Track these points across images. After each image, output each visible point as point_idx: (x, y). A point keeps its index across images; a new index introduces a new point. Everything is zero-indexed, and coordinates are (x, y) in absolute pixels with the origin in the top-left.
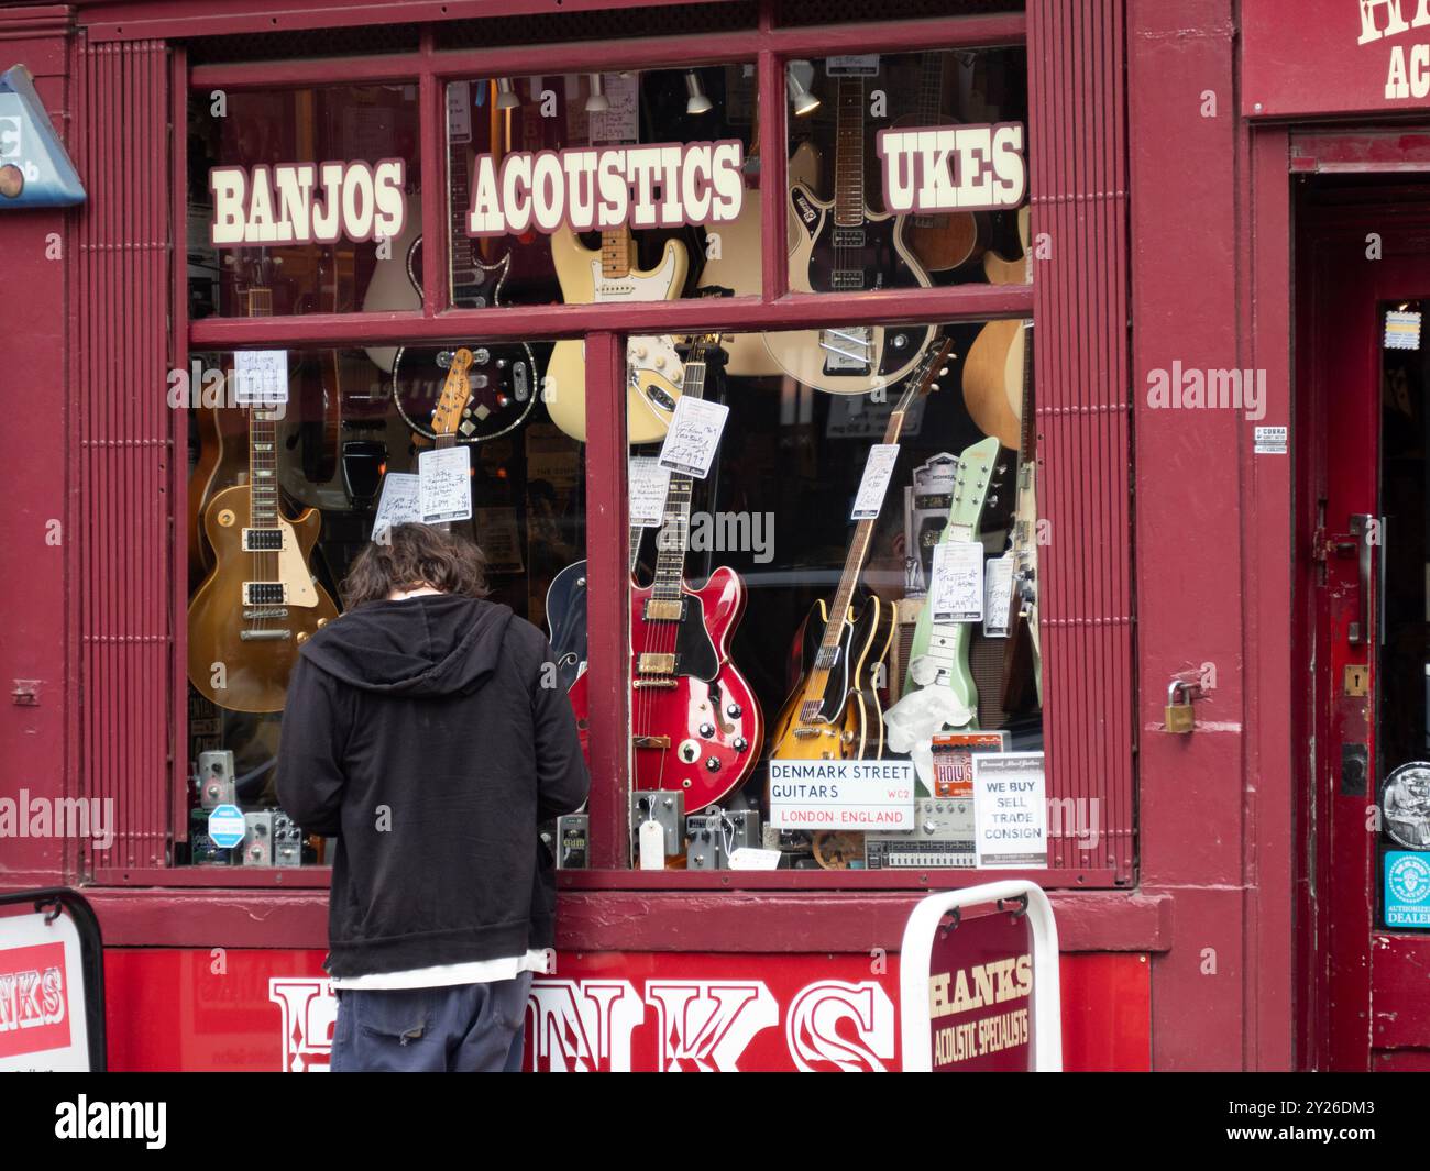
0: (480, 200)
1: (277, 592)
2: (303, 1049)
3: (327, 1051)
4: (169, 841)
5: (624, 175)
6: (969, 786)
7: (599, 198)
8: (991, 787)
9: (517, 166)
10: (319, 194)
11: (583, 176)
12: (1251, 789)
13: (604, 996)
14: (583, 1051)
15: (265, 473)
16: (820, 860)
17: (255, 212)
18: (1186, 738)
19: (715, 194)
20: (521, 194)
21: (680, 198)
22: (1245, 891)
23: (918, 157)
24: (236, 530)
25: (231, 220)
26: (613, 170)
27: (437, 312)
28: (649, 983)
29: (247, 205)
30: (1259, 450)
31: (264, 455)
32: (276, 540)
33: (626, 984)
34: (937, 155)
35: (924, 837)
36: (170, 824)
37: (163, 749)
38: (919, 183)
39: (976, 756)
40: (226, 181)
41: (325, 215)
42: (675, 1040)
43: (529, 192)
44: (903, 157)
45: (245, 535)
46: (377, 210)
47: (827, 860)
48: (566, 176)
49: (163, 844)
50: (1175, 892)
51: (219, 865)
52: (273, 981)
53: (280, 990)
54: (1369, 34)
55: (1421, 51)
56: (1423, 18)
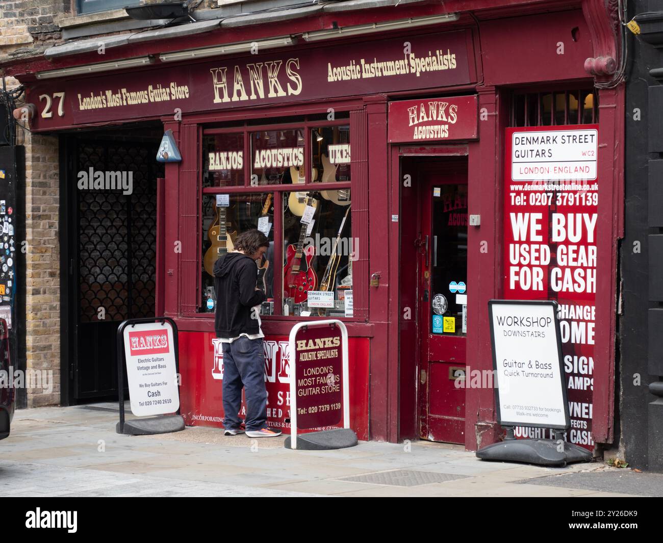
0: (256, 161)
1: (226, 250)
2: (218, 355)
3: (222, 356)
4: (197, 307)
5: (282, 155)
6: (344, 298)
7: (278, 160)
8: (348, 298)
9: (263, 152)
10: (228, 159)
11: (275, 155)
12: (390, 300)
13: (271, 344)
14: (267, 357)
15: (223, 223)
16: (319, 314)
17: (217, 163)
18: (377, 287)
19: (298, 159)
20: (264, 159)
21: (292, 161)
22: (388, 324)
23: (335, 151)
24: (216, 236)
25: (212, 165)
26: (280, 154)
27: (248, 186)
28: (279, 342)
29: (215, 161)
30: (393, 220)
31: (223, 218)
32: (226, 238)
33: (275, 342)
34: (339, 150)
35: (336, 309)
36: (197, 303)
37: (195, 286)
38: (335, 158)
39: (345, 291)
40: (211, 155)
41: (229, 164)
42: (284, 355)
43: (265, 159)
44: (332, 151)
45: (218, 237)
46: (238, 163)
47: (321, 315)
48: (272, 155)
49: (195, 307)
50: (375, 323)
51: (210, 313)
52: (213, 339)
53: (214, 342)
54: (411, 124)
55: (420, 128)
56: (421, 120)
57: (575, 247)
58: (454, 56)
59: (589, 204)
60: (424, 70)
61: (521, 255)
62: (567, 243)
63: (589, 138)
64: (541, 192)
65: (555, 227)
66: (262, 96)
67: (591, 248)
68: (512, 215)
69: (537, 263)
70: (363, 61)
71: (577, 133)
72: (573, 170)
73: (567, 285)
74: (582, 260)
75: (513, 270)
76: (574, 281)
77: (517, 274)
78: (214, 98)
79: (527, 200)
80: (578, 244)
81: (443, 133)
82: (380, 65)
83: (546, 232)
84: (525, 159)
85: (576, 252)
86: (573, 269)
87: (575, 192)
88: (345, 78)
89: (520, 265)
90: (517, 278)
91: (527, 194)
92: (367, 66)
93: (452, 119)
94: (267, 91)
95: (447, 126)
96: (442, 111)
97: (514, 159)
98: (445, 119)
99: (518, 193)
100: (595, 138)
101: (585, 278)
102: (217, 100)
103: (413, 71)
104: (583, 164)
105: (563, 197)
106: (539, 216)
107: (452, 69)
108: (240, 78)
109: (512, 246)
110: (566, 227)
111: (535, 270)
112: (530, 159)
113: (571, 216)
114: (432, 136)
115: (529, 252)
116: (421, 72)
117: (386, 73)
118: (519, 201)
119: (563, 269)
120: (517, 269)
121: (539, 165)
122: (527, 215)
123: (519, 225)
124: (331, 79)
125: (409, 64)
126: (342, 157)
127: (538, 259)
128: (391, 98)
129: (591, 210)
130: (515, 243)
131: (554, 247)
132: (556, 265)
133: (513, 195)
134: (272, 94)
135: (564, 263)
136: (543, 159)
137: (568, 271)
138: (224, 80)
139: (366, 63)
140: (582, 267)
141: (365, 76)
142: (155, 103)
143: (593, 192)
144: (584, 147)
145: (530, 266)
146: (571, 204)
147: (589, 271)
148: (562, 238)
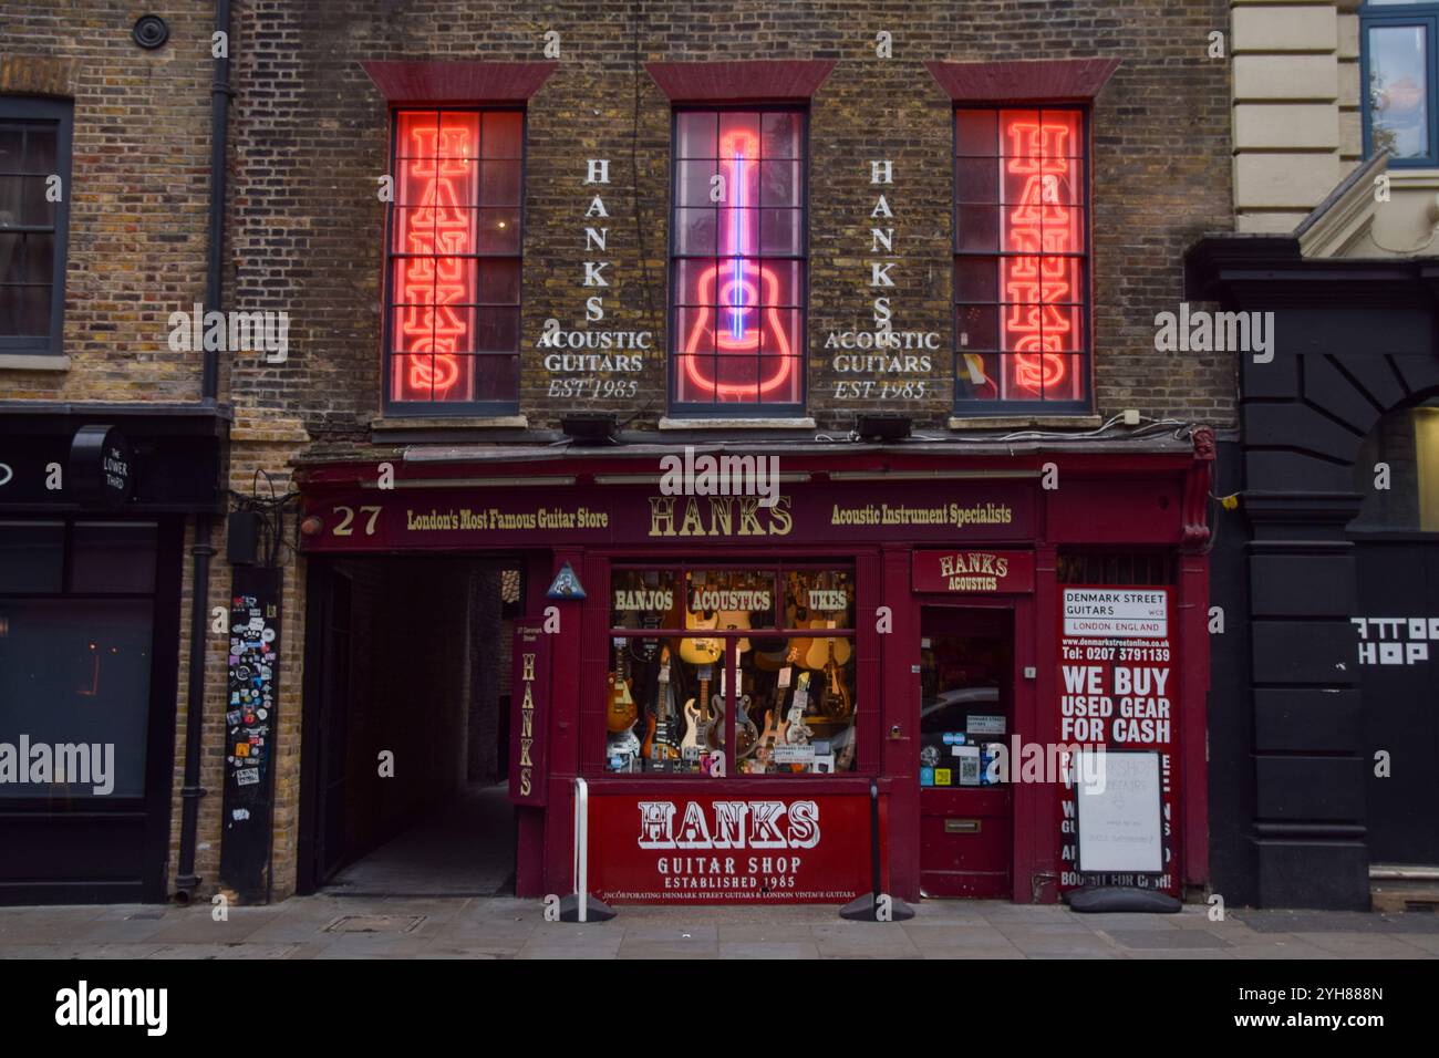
0: (696, 602)
5: (737, 598)
7: (729, 603)
9: (708, 593)
10: (648, 598)
11: (725, 597)
17: (628, 602)
18: (897, 741)
19: (762, 604)
20: (707, 601)
21: (753, 604)
23: (819, 596)
25: (621, 604)
26: (734, 596)
27: (685, 630)
29: (626, 600)
30: (913, 671)
34: (825, 596)
38: (818, 604)
40: (620, 594)
41: (649, 603)
43: (709, 600)
44: (816, 596)
46: (664, 603)
48: (721, 597)
54: (945, 574)
55: (957, 579)
56: (958, 571)
57: (1143, 700)
58: (1009, 511)
59: (1159, 659)
60: (968, 521)
61: (1075, 707)
62: (1133, 695)
63: (1157, 599)
64: (1101, 647)
65: (1118, 681)
66: (728, 531)
67: (1160, 701)
68: (1066, 669)
69: (1096, 714)
70: (884, 507)
71: (1143, 593)
72: (1139, 627)
73: (1134, 735)
74: (1151, 710)
75: (1065, 722)
76: (1141, 731)
77: (1070, 725)
78: (650, 529)
79: (1084, 654)
80: (1147, 697)
81: (990, 585)
82: (908, 512)
83: (1107, 685)
84: (1081, 615)
85: (1145, 704)
86: (1140, 721)
87: (1141, 648)
88: (857, 521)
89: (1075, 717)
90: (1071, 729)
91: (1084, 648)
92: (891, 512)
93: (1001, 572)
94: (736, 526)
95: (994, 579)
96: (987, 564)
97: (1067, 614)
98: (991, 571)
99: (1073, 647)
100: (1164, 599)
101: (1154, 729)
102: (655, 532)
103: (952, 521)
104: (1150, 623)
105: (1127, 653)
106: (1099, 670)
107: (1006, 524)
108: (696, 511)
109: (1064, 698)
110: (1132, 680)
111: (1093, 721)
112: (1086, 615)
113: (1137, 671)
114: (974, 588)
115: (1087, 704)
116: (964, 523)
117: (914, 521)
118: (1075, 655)
119: (1128, 720)
120: (1071, 720)
121: (1098, 622)
122: (1083, 669)
123: (1073, 678)
124: (836, 520)
125: (949, 515)
126: (828, 603)
127: (1098, 710)
128: (917, 547)
129: (1161, 665)
130: (1068, 695)
131: (1117, 700)
132: (1120, 717)
133: (1066, 649)
134: (744, 531)
135: (1130, 714)
136: (1103, 615)
137: (1134, 723)
138: (670, 511)
139: (889, 508)
140: (1151, 718)
141: (885, 521)
142: (547, 530)
143: (1163, 649)
144: (1151, 607)
145: (1087, 718)
146: (1137, 659)
147: (1159, 723)
148: (1127, 690)
